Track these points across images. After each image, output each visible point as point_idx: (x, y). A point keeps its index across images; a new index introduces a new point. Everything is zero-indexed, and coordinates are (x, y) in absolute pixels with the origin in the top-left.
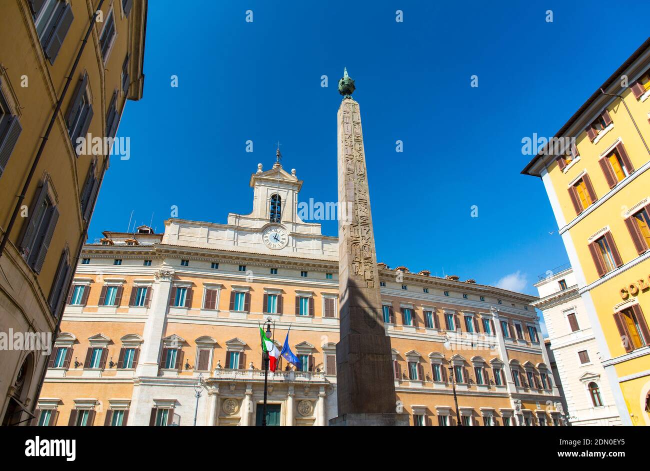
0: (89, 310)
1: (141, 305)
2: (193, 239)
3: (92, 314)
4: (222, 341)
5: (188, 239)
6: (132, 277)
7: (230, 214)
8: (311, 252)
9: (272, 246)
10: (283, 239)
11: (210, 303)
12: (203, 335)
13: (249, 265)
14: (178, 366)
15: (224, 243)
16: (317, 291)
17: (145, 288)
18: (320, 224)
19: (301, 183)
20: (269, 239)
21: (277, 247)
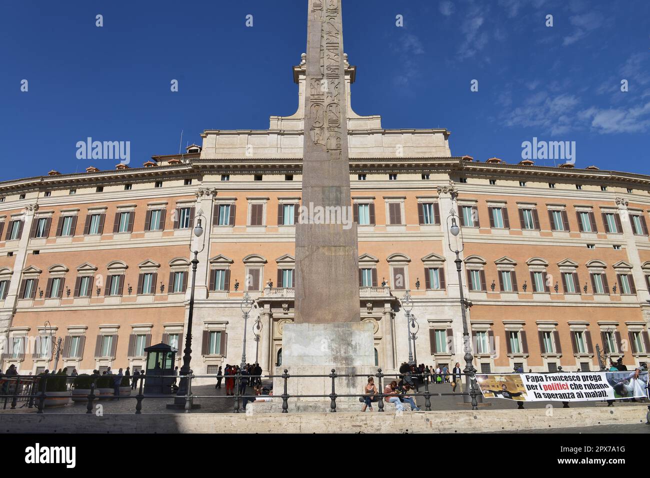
0: (137, 236)
1: (186, 227)
2: (231, 151)
3: (139, 240)
4: (271, 259)
5: (226, 151)
6: (174, 198)
7: (271, 117)
8: (371, 150)
11: (257, 219)
12: (250, 253)
14: (227, 287)
15: (266, 151)
16: (379, 195)
17: (188, 209)
18: (379, 116)
19: (353, 69)
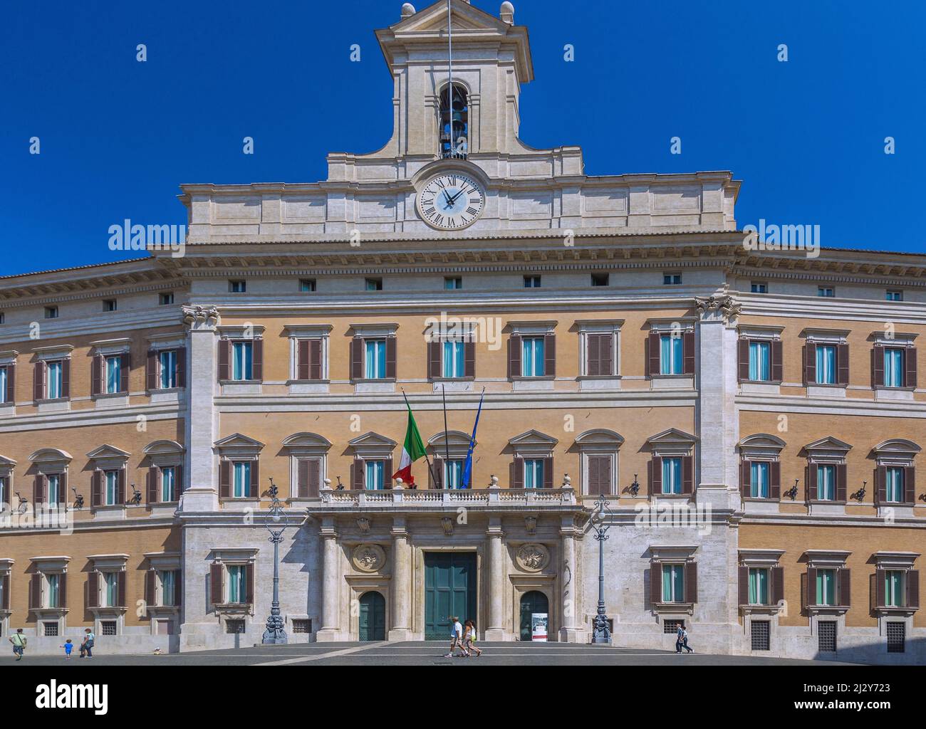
0: (77, 405)
4: (342, 441)
7: (332, 156)
9: (445, 223)
10: (473, 201)
11: (310, 368)
12: (299, 431)
13: (390, 275)
14: (255, 492)
16: (562, 319)
18: (579, 149)
20: (435, 205)
21: (459, 222)
